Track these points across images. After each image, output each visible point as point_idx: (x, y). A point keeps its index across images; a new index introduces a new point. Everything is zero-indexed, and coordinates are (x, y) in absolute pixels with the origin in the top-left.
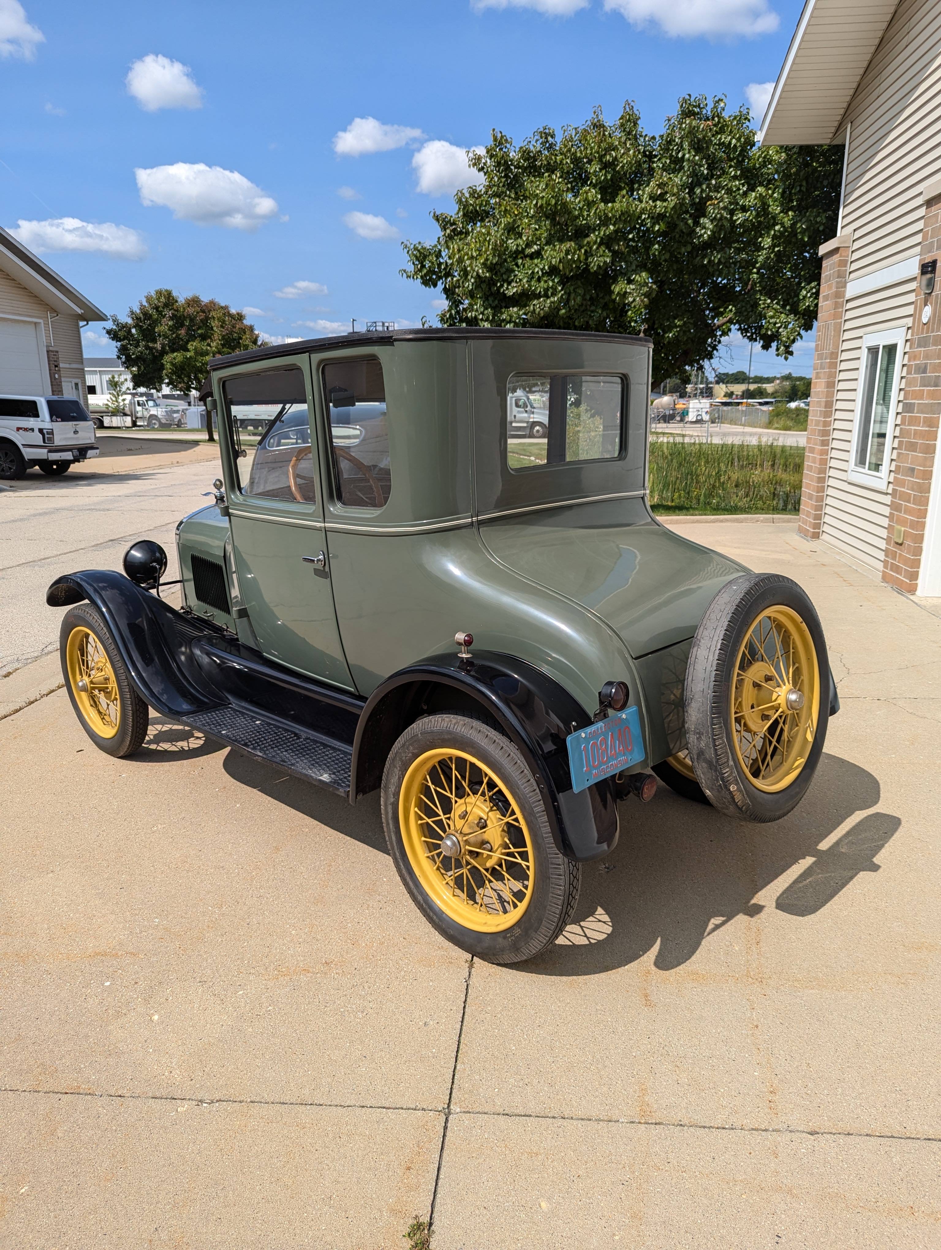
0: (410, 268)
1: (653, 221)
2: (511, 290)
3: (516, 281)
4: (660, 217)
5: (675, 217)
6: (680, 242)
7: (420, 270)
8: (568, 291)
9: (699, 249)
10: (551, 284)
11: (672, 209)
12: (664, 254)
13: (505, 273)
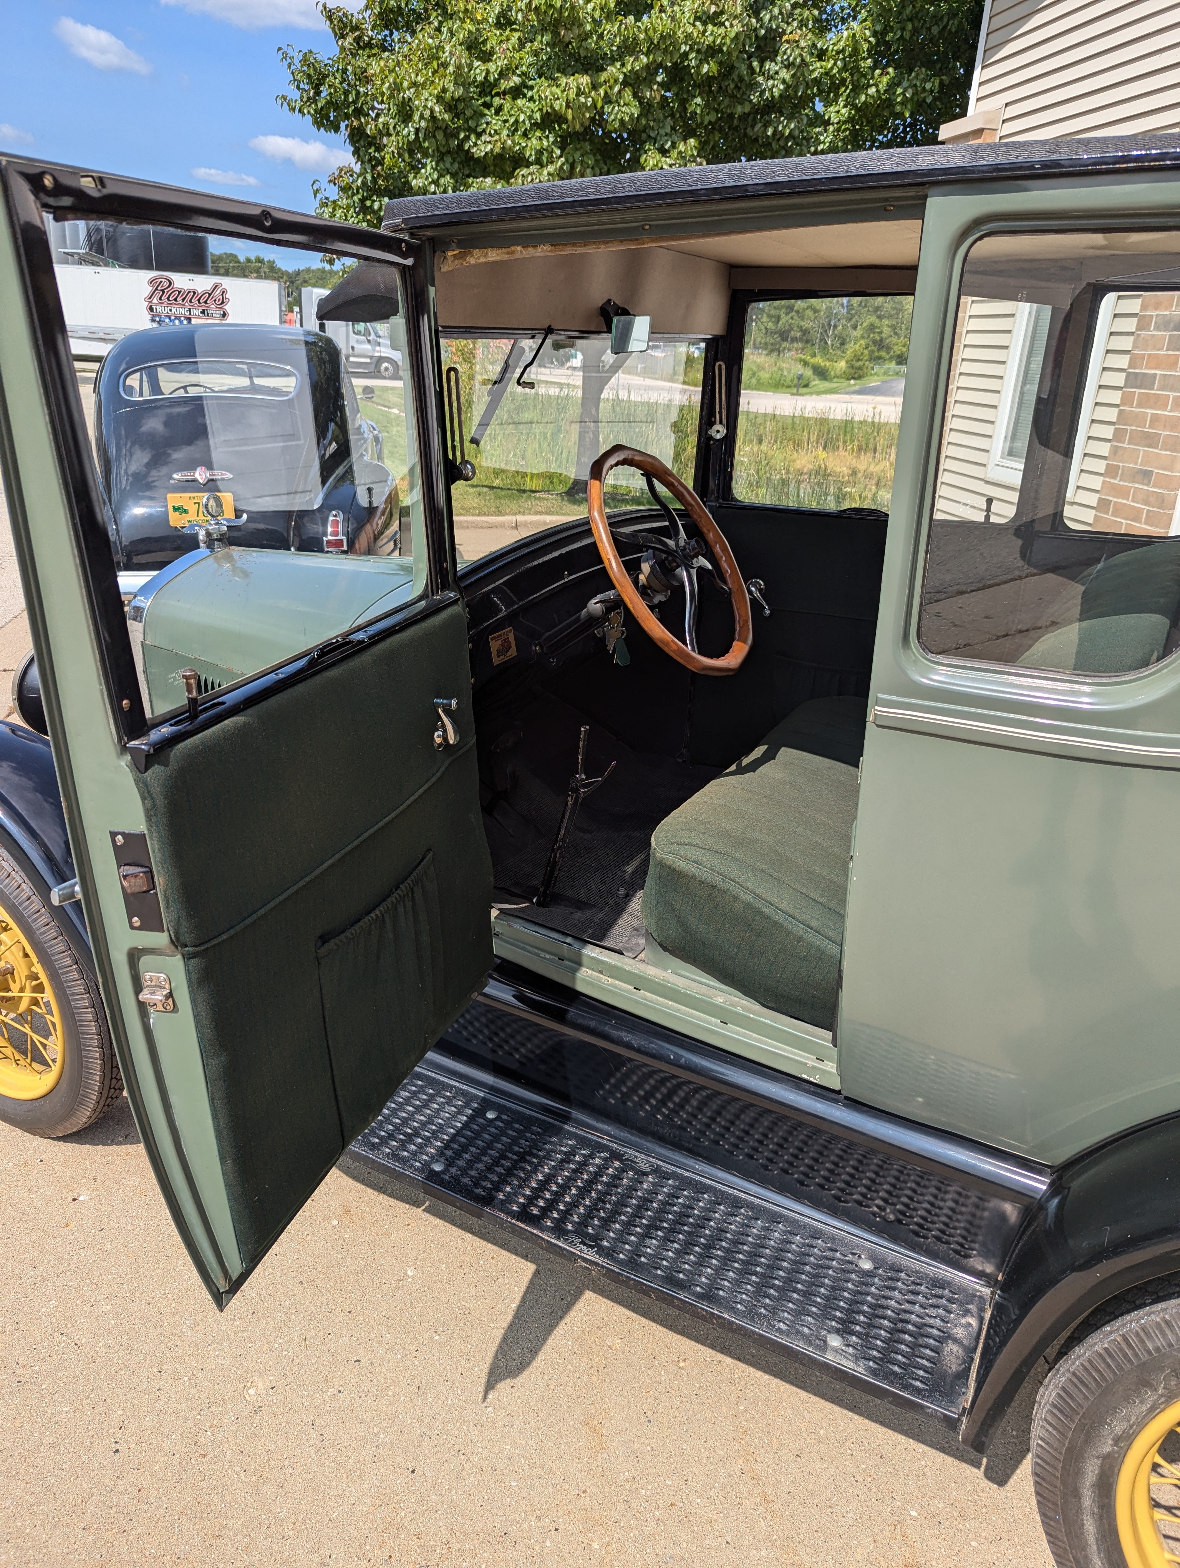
0: (294, 94)
1: (699, 57)
2: (481, 148)
3: (490, 133)
4: (712, 51)
5: (735, 54)
6: (733, 96)
7: (313, 100)
8: (571, 160)
9: (757, 112)
10: (545, 143)
11: (732, 40)
12: (708, 114)
13: (471, 118)
